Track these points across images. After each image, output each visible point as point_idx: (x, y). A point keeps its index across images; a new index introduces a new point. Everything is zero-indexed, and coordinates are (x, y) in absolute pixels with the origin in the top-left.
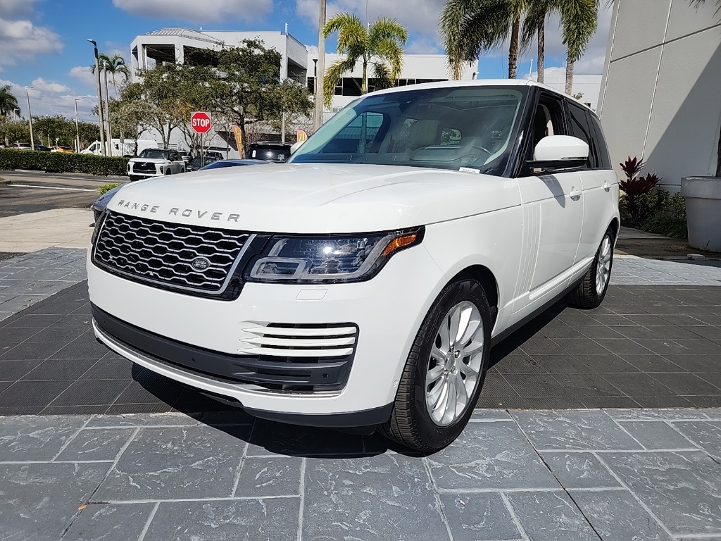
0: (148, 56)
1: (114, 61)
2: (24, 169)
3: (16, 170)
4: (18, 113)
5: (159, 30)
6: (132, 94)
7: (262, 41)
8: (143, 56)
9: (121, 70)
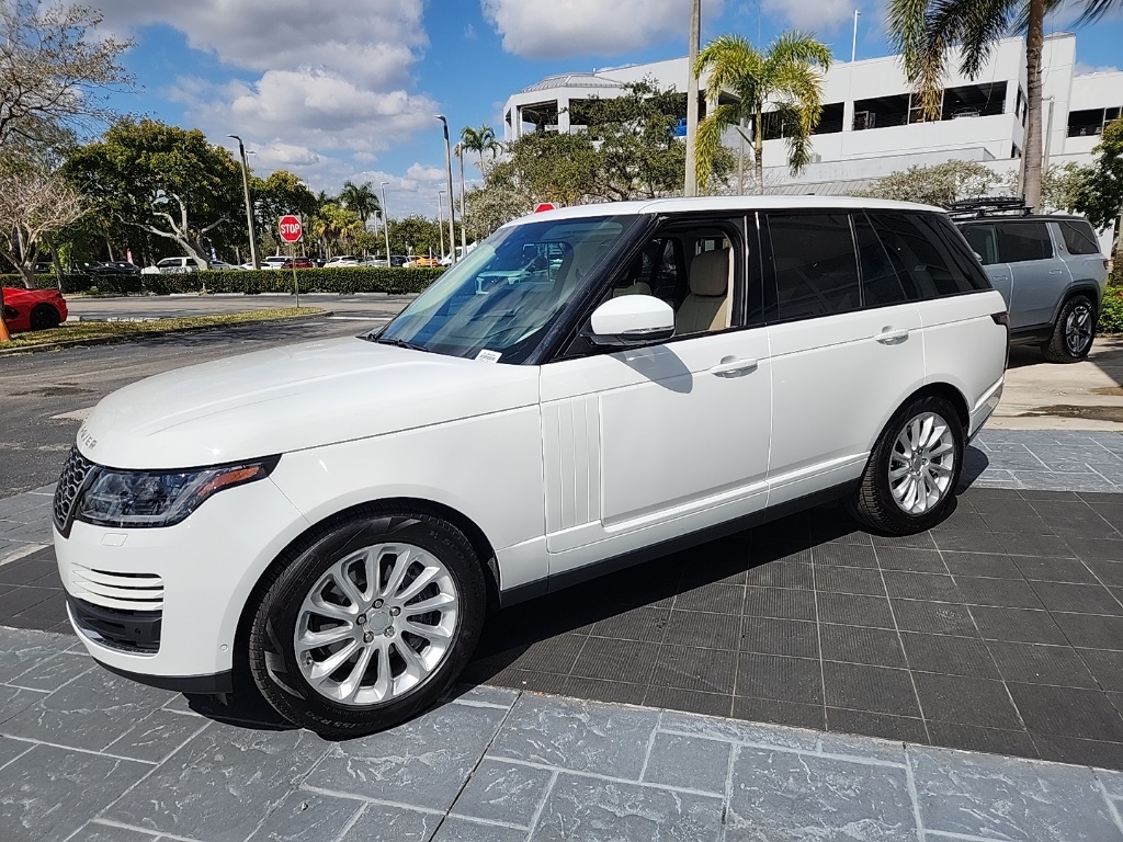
0: (524, 120)
1: (482, 135)
2: (365, 291)
3: (357, 294)
4: (379, 215)
5: (540, 80)
6: (499, 178)
7: (655, 81)
8: (518, 123)
9: (490, 145)
